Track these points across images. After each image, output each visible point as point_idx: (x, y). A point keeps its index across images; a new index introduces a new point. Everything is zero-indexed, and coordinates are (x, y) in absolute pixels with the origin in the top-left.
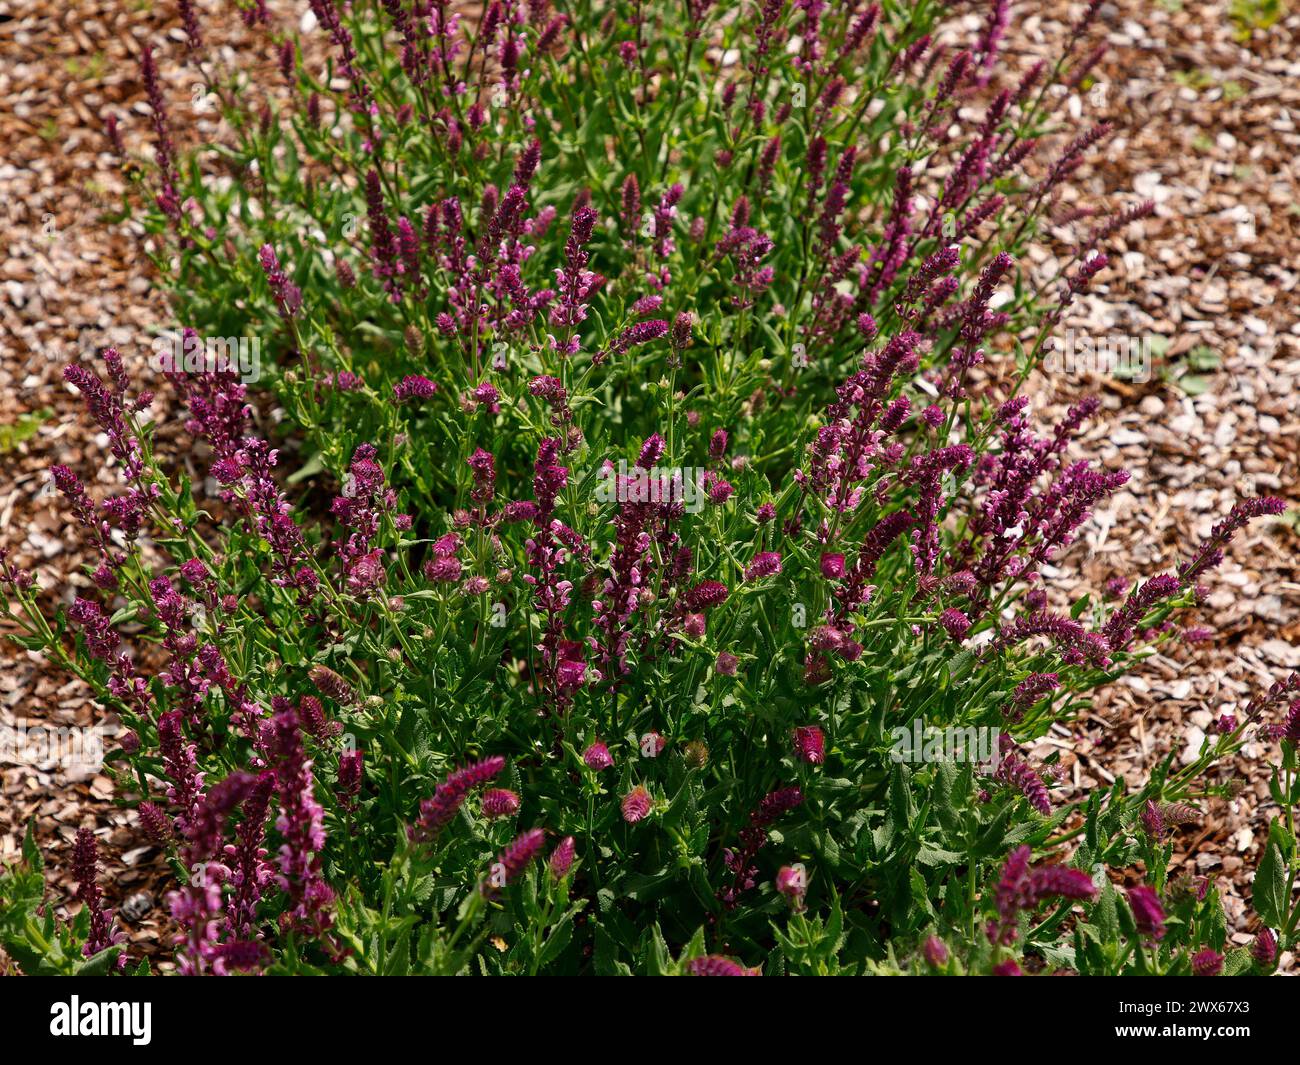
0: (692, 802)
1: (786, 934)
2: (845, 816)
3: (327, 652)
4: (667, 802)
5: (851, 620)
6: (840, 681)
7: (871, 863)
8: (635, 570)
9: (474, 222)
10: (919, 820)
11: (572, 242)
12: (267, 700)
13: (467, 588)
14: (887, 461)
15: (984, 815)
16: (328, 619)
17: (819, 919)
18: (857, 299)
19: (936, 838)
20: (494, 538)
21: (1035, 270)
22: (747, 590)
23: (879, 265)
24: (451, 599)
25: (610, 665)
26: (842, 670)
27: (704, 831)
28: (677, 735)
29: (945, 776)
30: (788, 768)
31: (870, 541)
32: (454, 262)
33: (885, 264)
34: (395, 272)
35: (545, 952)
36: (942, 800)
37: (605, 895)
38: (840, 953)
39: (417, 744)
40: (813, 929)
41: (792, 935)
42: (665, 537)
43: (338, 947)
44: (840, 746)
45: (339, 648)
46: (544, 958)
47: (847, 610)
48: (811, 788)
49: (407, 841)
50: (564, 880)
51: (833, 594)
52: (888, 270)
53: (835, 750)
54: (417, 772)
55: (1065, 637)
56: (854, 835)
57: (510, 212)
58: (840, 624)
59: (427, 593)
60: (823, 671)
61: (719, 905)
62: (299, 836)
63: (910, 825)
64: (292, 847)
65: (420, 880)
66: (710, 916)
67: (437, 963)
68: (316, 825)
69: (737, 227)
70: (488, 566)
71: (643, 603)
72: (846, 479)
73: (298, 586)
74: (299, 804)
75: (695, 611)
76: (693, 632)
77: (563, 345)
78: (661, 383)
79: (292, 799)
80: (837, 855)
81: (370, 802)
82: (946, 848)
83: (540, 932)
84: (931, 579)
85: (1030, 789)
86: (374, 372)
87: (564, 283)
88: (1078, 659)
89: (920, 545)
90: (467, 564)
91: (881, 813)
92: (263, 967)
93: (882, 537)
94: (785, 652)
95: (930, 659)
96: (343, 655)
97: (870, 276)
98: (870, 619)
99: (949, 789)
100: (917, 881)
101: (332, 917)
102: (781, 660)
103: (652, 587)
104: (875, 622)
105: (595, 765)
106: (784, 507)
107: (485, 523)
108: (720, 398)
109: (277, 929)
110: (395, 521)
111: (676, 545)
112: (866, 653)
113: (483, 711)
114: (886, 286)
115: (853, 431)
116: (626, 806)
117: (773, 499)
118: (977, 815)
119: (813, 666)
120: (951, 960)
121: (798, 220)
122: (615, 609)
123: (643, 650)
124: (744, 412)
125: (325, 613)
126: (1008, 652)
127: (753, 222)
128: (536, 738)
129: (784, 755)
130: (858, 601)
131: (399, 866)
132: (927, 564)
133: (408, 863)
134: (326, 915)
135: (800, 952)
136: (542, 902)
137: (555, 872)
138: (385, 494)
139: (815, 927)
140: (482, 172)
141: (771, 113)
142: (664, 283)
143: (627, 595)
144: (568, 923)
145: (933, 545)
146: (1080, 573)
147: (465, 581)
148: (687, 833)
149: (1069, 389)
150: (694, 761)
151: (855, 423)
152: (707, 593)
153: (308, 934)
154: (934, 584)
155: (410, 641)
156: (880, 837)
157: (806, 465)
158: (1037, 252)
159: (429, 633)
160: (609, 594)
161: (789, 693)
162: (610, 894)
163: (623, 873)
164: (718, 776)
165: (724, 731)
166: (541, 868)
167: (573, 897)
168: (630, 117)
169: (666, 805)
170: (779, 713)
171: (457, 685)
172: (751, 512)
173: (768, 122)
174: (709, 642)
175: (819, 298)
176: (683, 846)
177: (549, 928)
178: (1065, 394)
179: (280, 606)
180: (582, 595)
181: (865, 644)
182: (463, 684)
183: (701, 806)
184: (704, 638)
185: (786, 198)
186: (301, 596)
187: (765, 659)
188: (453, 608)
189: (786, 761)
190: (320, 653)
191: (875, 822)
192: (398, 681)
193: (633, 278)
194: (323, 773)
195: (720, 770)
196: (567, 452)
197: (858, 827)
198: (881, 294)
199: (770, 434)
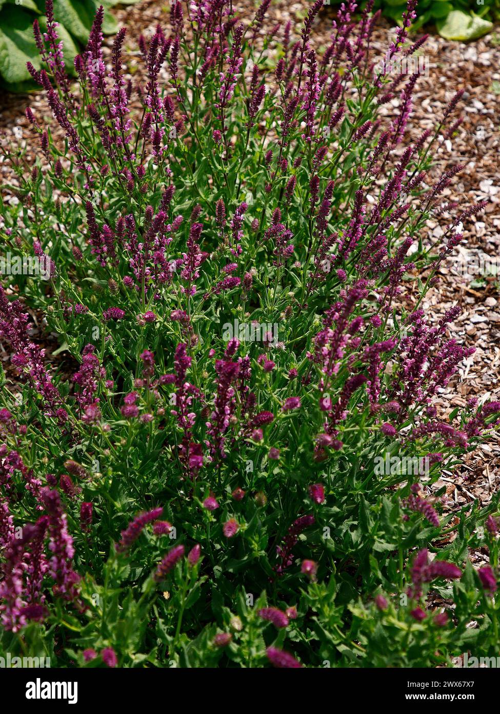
0: (259, 523)
1: (308, 593)
2: (338, 526)
3: (74, 448)
4: (247, 524)
5: (337, 428)
6: (332, 459)
7: (351, 550)
8: (227, 407)
9: (142, 224)
10: (373, 529)
11: (190, 240)
12: (44, 476)
13: (142, 419)
14: (352, 347)
15: (406, 527)
16: (73, 432)
17: (323, 584)
18: (337, 257)
19: (382, 537)
20: (155, 392)
21: (430, 232)
22: (284, 416)
23: (348, 239)
24: (134, 424)
25: (216, 454)
26: (333, 454)
27: (265, 538)
28: (251, 487)
29: (386, 508)
30: (307, 504)
31: (345, 390)
32: (132, 246)
33: (351, 239)
34: (102, 251)
35: (186, 603)
36: (385, 520)
37: (217, 569)
38: (335, 601)
39: (120, 496)
40: (321, 589)
41: (310, 593)
42: (242, 388)
43: (82, 605)
44: (334, 490)
45: (79, 447)
46: (186, 606)
47: (335, 424)
48: (319, 513)
49: (115, 551)
50: (195, 567)
51: (328, 416)
52: (352, 242)
53: (331, 492)
54: (120, 511)
55: (445, 434)
56: (342, 535)
57: (159, 224)
58: (331, 432)
59: (122, 422)
60: (323, 455)
61: (275, 574)
62: (61, 551)
63: (370, 531)
64: (58, 558)
65: (123, 568)
66: (271, 579)
67: (132, 613)
68: (69, 546)
69: (275, 224)
70: (152, 407)
71: (232, 423)
72: (332, 359)
73: (57, 417)
74: (60, 535)
75: (258, 426)
76: (257, 438)
77: (188, 291)
78: (238, 309)
79: (56, 533)
80: (333, 546)
81: (97, 525)
82: (388, 542)
83: (184, 593)
84: (377, 406)
85: (428, 514)
86: (93, 300)
87: (187, 260)
88: (452, 444)
89: (371, 388)
90: (142, 406)
91: (356, 523)
92: (45, 617)
93: (351, 387)
94: (304, 446)
95: (378, 443)
96: (82, 450)
97: (344, 245)
98: (346, 428)
99: (388, 514)
100: (373, 561)
101: (79, 591)
102: (302, 450)
103: (236, 414)
104: (349, 429)
105: (210, 508)
106: (302, 370)
107: (150, 386)
108: (268, 311)
109: (52, 593)
110: (105, 384)
111: (248, 392)
112: (345, 446)
113: (153, 478)
114: (352, 250)
115: (334, 335)
116: (225, 529)
117: (296, 366)
118: (403, 527)
119: (318, 453)
120: (390, 606)
121: (306, 217)
122: (218, 426)
123: (232, 446)
124: (282, 318)
125: (72, 430)
126: (417, 441)
127: (284, 219)
128: (180, 489)
129: (305, 498)
130: (340, 419)
131: (112, 564)
132: (375, 398)
133: (116, 562)
134: (76, 590)
135: (314, 601)
136: (184, 577)
137: (191, 563)
138: (100, 371)
139: (322, 588)
140: (145, 199)
141: (292, 163)
142: (239, 253)
143: (224, 420)
144: (198, 588)
145: (377, 388)
146: (456, 390)
147: (141, 416)
148: (257, 539)
149: (448, 294)
150: (259, 503)
151: (335, 331)
152: (264, 417)
153: (66, 599)
154: (379, 408)
155: (114, 446)
156: (355, 536)
157: (312, 349)
158: (430, 223)
159: (124, 441)
160: (214, 419)
161: (307, 466)
162: (220, 568)
163: (226, 557)
164: (273, 506)
165: (275, 484)
166: (184, 561)
167: (200, 575)
168: (220, 168)
169: (246, 526)
170: (302, 476)
171: (139, 466)
172: (286, 373)
173: (290, 166)
174: (265, 442)
175: (317, 259)
176: (255, 546)
177: (188, 591)
178: (446, 297)
179: (49, 425)
180: (201, 418)
181: (344, 441)
182: (142, 465)
183: (264, 524)
184: (262, 441)
185: (300, 205)
186: (59, 421)
187: (294, 449)
188: (136, 429)
189: (306, 501)
190: (70, 450)
191: (353, 528)
192: (109, 466)
193: (223, 251)
194: (73, 513)
195: (274, 503)
196: (191, 347)
197: (344, 531)
198: (350, 253)
199: (295, 328)
